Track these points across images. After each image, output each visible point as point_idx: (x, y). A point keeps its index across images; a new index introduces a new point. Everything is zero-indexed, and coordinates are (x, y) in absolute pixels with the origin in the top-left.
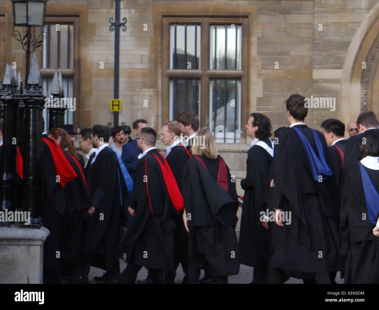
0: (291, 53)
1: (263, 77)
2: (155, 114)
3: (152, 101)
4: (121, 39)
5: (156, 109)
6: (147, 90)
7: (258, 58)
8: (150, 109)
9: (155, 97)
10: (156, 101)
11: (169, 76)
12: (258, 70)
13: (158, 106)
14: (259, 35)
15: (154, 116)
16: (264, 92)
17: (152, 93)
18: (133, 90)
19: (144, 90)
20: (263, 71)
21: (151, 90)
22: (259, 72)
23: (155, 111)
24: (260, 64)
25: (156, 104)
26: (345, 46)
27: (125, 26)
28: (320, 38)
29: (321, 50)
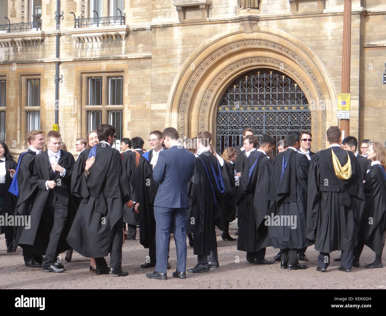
0: (146, 94)
1: (131, 109)
2: (76, 133)
3: (75, 125)
4: (60, 88)
5: (77, 130)
6: (72, 118)
7: (128, 97)
8: (74, 130)
9: (76, 122)
10: (77, 125)
11: (86, 110)
12: (128, 105)
13: (78, 128)
14: (129, 83)
15: (76, 134)
16: (131, 119)
17: (75, 120)
18: (65, 119)
19: (71, 118)
20: (131, 105)
21: (75, 118)
22: (129, 106)
23: (76, 131)
24: (129, 101)
25: (77, 127)
26: (168, 88)
27: (62, 80)
28: (155, 83)
29: (155, 91)
